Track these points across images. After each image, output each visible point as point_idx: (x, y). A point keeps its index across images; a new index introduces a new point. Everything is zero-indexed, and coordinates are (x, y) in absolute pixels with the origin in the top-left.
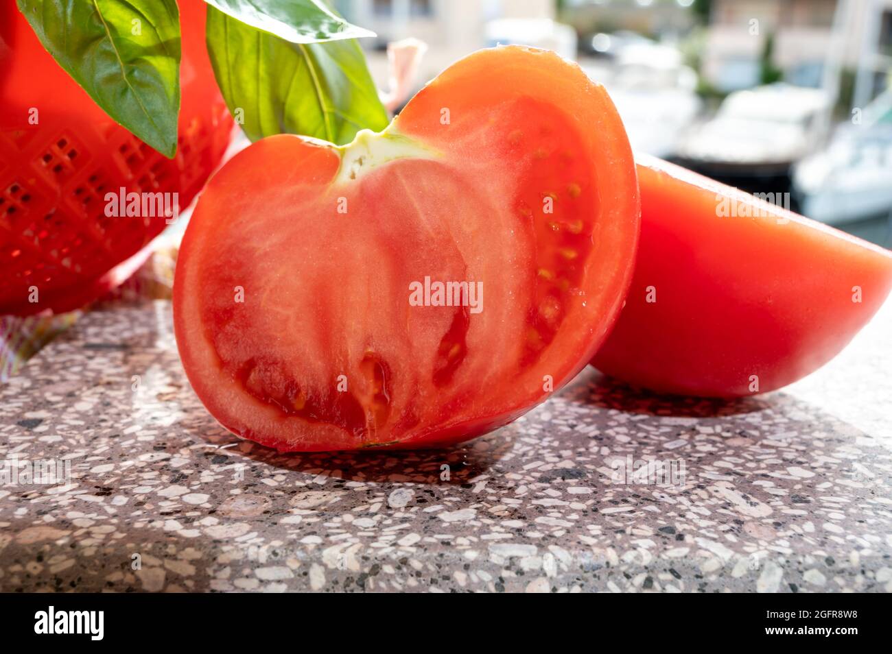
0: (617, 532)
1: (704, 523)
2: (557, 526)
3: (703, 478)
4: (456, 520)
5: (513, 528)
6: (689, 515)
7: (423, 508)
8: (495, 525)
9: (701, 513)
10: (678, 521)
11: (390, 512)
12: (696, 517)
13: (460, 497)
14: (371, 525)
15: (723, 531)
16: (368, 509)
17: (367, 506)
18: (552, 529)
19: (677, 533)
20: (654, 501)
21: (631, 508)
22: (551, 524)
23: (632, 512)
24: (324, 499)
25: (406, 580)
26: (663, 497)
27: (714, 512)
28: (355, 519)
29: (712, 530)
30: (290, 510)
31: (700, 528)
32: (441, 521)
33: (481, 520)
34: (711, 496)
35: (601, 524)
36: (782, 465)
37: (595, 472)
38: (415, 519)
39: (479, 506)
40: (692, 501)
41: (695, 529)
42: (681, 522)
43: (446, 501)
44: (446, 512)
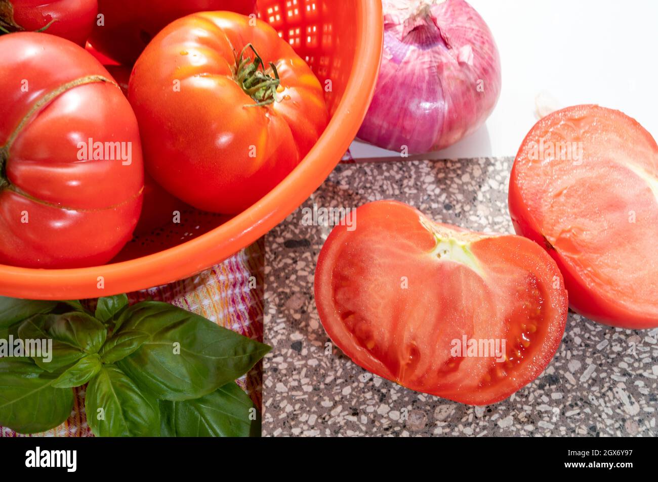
0: (572, 432)
1: (609, 422)
2: (547, 428)
3: (613, 380)
4: (505, 426)
5: (529, 432)
6: (604, 416)
7: (490, 416)
8: (522, 429)
9: (609, 413)
10: (599, 421)
11: (478, 421)
12: (606, 417)
13: (505, 406)
14: (471, 433)
15: (616, 428)
16: (468, 419)
17: (467, 417)
18: (546, 431)
19: (597, 431)
20: (588, 404)
21: (578, 411)
22: (545, 427)
23: (579, 414)
24: (448, 413)
26: (593, 400)
27: (614, 412)
28: (464, 428)
29: (612, 427)
30: (436, 423)
31: (607, 426)
32: (499, 427)
33: (516, 425)
34: (614, 398)
35: (566, 426)
36: (651, 363)
37: (564, 378)
38: (489, 426)
39: (513, 413)
40: (605, 403)
41: (605, 427)
42: (600, 422)
43: (500, 410)
44: (501, 420)
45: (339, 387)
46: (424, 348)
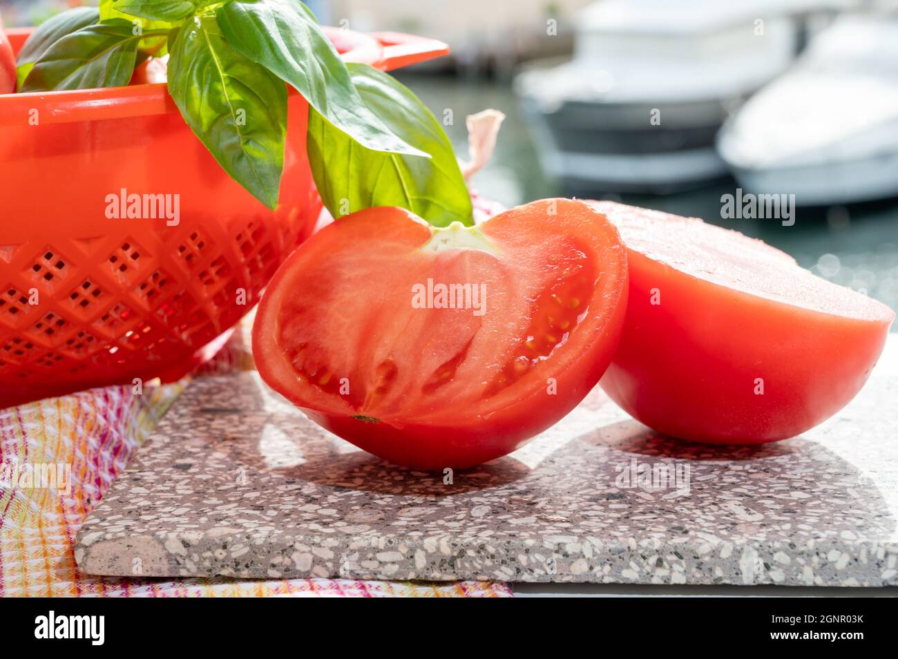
0: (639, 529)
1: (707, 524)
2: (596, 526)
3: (720, 498)
4: (520, 523)
5: (562, 527)
6: (699, 520)
7: (497, 516)
8: (550, 525)
9: (708, 519)
11: (472, 519)
12: (703, 521)
13: (525, 510)
14: (458, 526)
15: (720, 529)
17: (455, 516)
18: (592, 528)
19: (684, 530)
20: (674, 512)
21: (655, 516)
22: (591, 525)
24: (422, 512)
25: (484, 561)
26: (682, 510)
27: (718, 518)
28: (446, 522)
29: (712, 528)
30: (398, 518)
31: (703, 527)
32: (509, 523)
33: (540, 523)
34: (720, 509)
35: (629, 525)
37: (634, 495)
38: (491, 522)
40: (704, 512)
41: (699, 528)
42: (690, 524)
44: (514, 519)
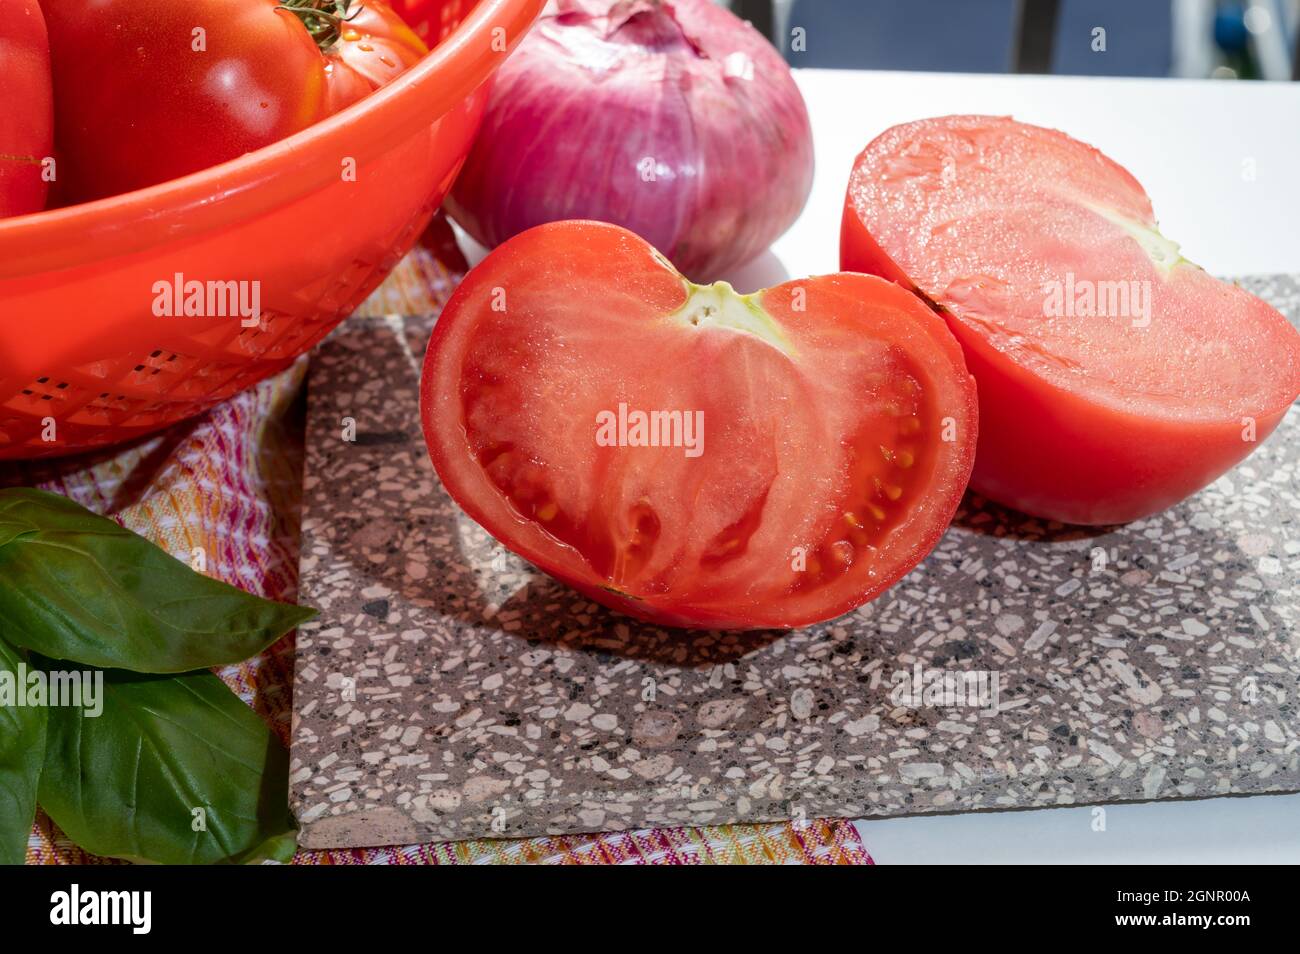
0: (1014, 738)
1: (1096, 718)
2: (958, 734)
3: (1097, 645)
4: (862, 733)
5: (917, 741)
6: (1084, 707)
7: (827, 717)
8: (900, 736)
9: (1094, 702)
10: (1072, 716)
11: (798, 726)
12: (1089, 709)
13: (859, 697)
14: (784, 748)
15: (1114, 728)
16: (775, 724)
17: (773, 719)
18: (955, 739)
19: (1071, 735)
20: (1048, 688)
21: (1026, 701)
22: (952, 731)
23: (1027, 706)
24: (729, 713)
25: (824, 801)
26: (1056, 680)
27: (1106, 700)
28: (767, 739)
29: (1104, 727)
30: (702, 732)
31: (1092, 725)
32: (848, 736)
33: (886, 730)
34: (1104, 675)
35: (999, 728)
36: (1177, 616)
37: (988, 645)
38: (823, 734)
39: (880, 709)
40: (1085, 685)
41: (1087, 728)
42: (1075, 719)
43: (847, 704)
44: (851, 722)
45: (474, 677)
46: (667, 511)
